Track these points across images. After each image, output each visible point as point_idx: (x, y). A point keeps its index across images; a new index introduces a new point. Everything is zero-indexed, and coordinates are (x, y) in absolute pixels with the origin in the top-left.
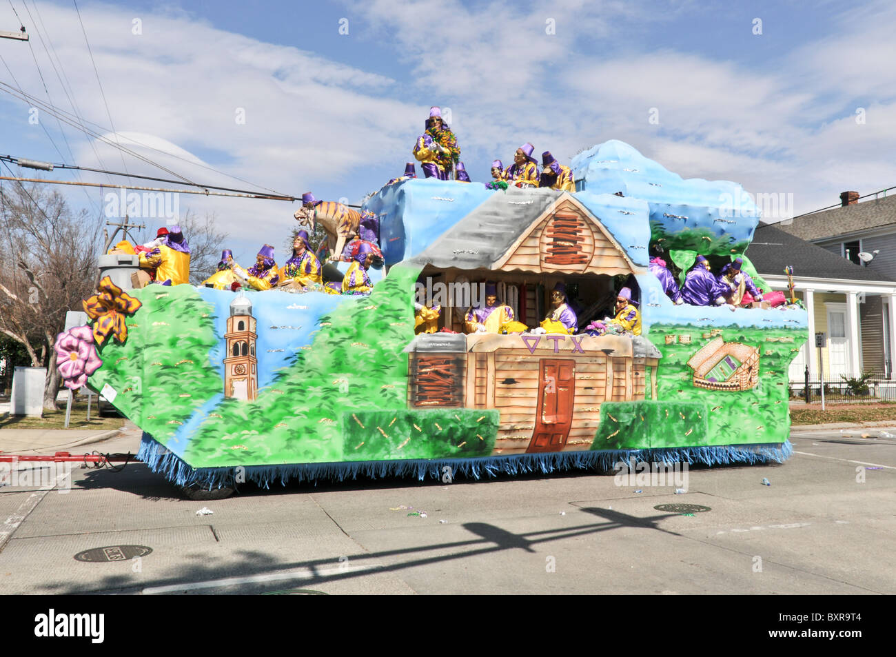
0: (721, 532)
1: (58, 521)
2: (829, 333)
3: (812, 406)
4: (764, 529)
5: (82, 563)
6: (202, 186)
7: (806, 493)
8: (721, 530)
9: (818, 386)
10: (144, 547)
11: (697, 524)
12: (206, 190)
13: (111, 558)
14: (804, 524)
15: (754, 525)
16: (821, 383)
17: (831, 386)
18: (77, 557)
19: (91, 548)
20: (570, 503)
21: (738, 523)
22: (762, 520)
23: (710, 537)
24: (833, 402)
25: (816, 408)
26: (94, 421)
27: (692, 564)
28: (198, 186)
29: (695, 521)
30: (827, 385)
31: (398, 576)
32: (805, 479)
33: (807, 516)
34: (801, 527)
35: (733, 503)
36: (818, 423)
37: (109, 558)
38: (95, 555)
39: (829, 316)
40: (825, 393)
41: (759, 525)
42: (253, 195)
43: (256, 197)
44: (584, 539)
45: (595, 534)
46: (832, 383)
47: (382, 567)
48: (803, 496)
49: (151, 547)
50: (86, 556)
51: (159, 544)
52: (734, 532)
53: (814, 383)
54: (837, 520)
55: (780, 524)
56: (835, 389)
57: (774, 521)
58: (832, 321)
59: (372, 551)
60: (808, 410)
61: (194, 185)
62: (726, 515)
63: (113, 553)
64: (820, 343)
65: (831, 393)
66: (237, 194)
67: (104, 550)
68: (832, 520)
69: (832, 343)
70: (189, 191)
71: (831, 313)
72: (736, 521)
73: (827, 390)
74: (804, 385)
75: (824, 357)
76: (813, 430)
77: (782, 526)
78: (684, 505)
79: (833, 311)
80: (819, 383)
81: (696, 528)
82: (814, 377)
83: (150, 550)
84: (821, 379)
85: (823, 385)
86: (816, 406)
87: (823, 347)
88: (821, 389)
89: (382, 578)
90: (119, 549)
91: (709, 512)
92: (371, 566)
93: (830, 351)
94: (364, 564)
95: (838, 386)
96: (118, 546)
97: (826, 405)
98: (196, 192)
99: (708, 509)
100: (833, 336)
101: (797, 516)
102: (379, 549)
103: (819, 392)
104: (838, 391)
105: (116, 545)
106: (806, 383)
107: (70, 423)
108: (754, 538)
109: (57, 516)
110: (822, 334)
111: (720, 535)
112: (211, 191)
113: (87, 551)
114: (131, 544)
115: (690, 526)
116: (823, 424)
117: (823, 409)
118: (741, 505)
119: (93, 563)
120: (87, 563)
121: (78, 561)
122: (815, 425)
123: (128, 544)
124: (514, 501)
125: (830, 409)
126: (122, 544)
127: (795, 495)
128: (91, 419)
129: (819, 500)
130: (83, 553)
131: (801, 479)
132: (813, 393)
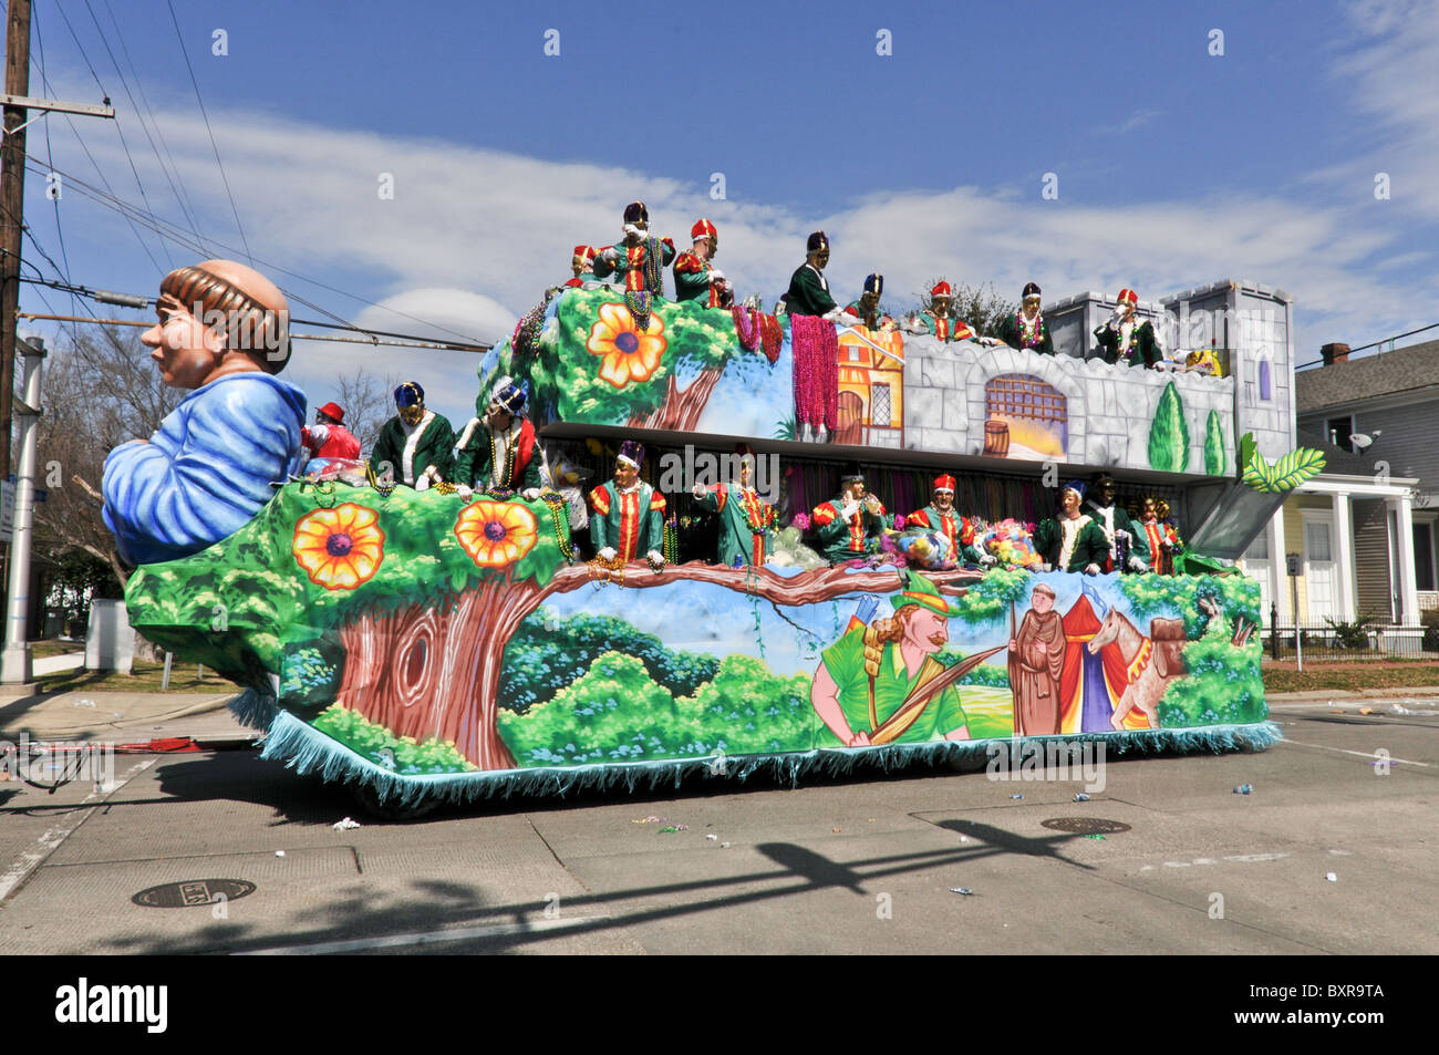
0: (1148, 868)
1: (120, 838)
2: (1307, 556)
3: (1283, 663)
4: (1215, 862)
5: (141, 909)
6: (368, 332)
7: (1280, 803)
8: (1147, 864)
9: (1290, 634)
10: (242, 883)
11: (1109, 853)
12: (374, 338)
13: (189, 901)
14: (1280, 856)
15: (1200, 856)
16: (1295, 630)
17: (1311, 634)
18: (136, 899)
19: (161, 884)
20: (910, 815)
21: (1173, 851)
22: (1212, 845)
23: (1130, 873)
24: (1315, 658)
25: (1289, 667)
26: (208, 680)
27: (1101, 922)
28: (363, 331)
29: (1107, 848)
30: (1304, 631)
31: (632, 937)
32: (1277, 779)
33: (1284, 842)
34: (1274, 860)
35: (1165, 817)
36: (1292, 690)
37: (185, 901)
38: (166, 896)
39: (1305, 528)
40: (1303, 644)
41: (1207, 856)
42: (444, 346)
43: (448, 348)
44: (930, 875)
45: (947, 867)
46: (1312, 629)
47: (609, 920)
48: (1275, 808)
49: (255, 882)
50: (151, 898)
51: (268, 878)
52: (1167, 866)
53: (1285, 629)
54: (1331, 848)
55: (1241, 854)
56: (1315, 638)
57: (1231, 849)
58: (1311, 537)
59: (596, 891)
60: (1277, 670)
61: (357, 330)
62: (1156, 839)
63: (194, 893)
64: (1294, 569)
65: (1311, 645)
66: (419, 343)
67: (181, 887)
68: (1324, 849)
69: (1312, 568)
70: (348, 339)
71: (1309, 525)
72: (1171, 849)
73: (1305, 640)
74: (1270, 633)
75: (1300, 590)
76: (1285, 701)
77: (1244, 858)
78: (1089, 820)
79: (1311, 522)
80: (1292, 629)
81: (1107, 860)
82: (1285, 620)
83: (252, 887)
84: (1295, 623)
85: (1299, 632)
86: (1290, 665)
87: (1298, 575)
88: (1295, 638)
89: (606, 939)
90: (204, 885)
91: (1127, 833)
92: (593, 917)
93: (1308, 581)
94: (582, 914)
95: (1320, 634)
96: (203, 881)
97: (1303, 663)
98: (359, 340)
99: (1126, 828)
100: (1312, 558)
101: (1269, 841)
102: (608, 888)
103: (1292, 642)
104: (1321, 642)
105: (201, 878)
106: (1273, 628)
107: (171, 683)
108: (1200, 879)
109: (121, 829)
110: (1297, 556)
111: (1147, 871)
112: (381, 339)
113: (152, 889)
114: (224, 878)
115: (1099, 856)
116: (1301, 693)
117: (1300, 669)
118: (1177, 821)
119: (159, 910)
120: (149, 909)
121: (136, 906)
122: (1288, 694)
123: (220, 877)
124: (825, 810)
125: (1309, 669)
126: (211, 877)
127: (1262, 805)
128: (205, 677)
129: (1300, 815)
130: (147, 892)
131: (1270, 779)
132: (1284, 645)
